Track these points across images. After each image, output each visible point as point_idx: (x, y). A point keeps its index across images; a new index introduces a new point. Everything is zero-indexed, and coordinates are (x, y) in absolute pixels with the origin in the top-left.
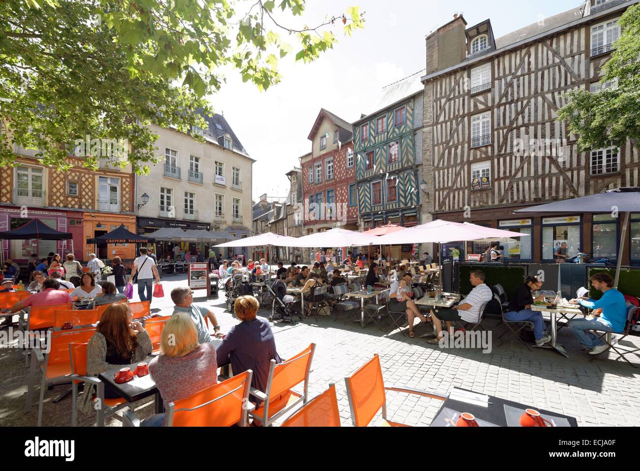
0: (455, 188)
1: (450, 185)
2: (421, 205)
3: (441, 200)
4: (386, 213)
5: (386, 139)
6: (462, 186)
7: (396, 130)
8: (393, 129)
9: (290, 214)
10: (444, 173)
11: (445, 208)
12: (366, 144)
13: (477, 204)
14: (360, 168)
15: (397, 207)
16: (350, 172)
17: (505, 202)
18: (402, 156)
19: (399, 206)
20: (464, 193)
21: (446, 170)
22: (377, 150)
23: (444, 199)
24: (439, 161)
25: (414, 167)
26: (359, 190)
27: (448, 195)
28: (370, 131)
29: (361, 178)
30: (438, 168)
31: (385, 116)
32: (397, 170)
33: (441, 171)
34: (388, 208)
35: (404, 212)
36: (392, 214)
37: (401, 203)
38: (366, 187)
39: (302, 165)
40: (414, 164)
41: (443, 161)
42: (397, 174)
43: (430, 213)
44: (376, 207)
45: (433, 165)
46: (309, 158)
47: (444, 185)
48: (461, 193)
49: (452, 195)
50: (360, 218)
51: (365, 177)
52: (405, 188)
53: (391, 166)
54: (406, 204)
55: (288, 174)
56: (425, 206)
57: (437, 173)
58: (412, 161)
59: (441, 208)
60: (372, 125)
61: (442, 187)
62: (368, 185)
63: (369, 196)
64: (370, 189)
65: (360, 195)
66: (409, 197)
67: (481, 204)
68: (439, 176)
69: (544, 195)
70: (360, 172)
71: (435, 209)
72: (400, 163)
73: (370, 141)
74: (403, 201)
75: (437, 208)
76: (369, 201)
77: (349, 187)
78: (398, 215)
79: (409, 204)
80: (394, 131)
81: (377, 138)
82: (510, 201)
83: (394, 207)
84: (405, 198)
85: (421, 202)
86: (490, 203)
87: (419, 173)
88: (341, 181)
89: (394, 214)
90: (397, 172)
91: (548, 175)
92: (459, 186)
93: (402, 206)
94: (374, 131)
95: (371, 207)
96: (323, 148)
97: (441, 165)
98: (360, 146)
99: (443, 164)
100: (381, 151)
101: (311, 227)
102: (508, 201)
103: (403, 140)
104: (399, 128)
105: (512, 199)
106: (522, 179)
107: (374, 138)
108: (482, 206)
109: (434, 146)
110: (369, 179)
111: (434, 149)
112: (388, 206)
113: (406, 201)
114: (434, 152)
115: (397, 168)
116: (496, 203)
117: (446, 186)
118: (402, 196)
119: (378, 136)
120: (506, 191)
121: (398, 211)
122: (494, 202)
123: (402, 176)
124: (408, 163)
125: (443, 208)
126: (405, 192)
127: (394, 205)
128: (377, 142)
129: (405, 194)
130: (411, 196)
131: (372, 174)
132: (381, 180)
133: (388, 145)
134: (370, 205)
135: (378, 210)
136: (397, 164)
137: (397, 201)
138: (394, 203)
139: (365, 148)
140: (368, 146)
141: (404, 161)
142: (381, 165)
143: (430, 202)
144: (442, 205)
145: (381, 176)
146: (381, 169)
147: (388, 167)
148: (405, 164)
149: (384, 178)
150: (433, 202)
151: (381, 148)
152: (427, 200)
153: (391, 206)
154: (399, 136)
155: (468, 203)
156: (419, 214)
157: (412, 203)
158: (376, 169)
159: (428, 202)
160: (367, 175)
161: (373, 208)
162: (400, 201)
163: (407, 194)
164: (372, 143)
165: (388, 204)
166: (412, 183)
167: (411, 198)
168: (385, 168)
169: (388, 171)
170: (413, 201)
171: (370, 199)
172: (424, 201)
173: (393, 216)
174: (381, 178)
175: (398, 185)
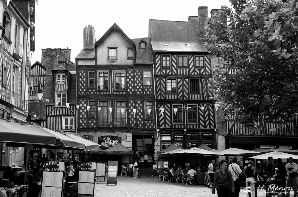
3: (230, 128)
5: (187, 74)
7: (197, 70)
8: (194, 69)
12: (168, 71)
13: (250, 134)
14: (161, 90)
15: (197, 128)
19: (199, 127)
22: (179, 80)
23: (232, 127)
25: (213, 101)
26: (158, 107)
27: (234, 125)
28: (172, 62)
29: (162, 98)
31: (186, 56)
32: (199, 100)
35: (203, 133)
36: (192, 132)
37: (201, 125)
38: (166, 107)
42: (198, 103)
43: (223, 135)
44: (177, 125)
48: (241, 125)
49: (236, 126)
51: (167, 99)
52: (204, 115)
54: (205, 127)
56: (220, 130)
60: (173, 58)
62: (168, 105)
63: (169, 115)
64: (171, 109)
66: (208, 122)
69: (279, 132)
70: (161, 93)
71: (226, 134)
72: (201, 96)
73: (172, 71)
74: (203, 124)
75: (227, 133)
76: (169, 119)
77: (145, 102)
79: (208, 127)
80: (194, 71)
81: (179, 70)
83: (195, 127)
84: (205, 122)
85: (217, 127)
86: (256, 134)
88: (135, 96)
89: (194, 133)
90: (198, 101)
93: (202, 127)
94: (176, 64)
95: (172, 125)
98: (160, 71)
100: (183, 82)
102: (264, 134)
103: (203, 80)
104: (200, 70)
105: (266, 133)
107: (176, 70)
108: (252, 135)
110: (171, 101)
112: (188, 126)
113: (205, 124)
118: (202, 120)
120: (263, 128)
121: (198, 131)
122: (258, 133)
124: (208, 98)
125: (231, 134)
126: (204, 118)
127: (195, 126)
128: (179, 73)
129: (205, 119)
130: (210, 121)
131: (174, 98)
132: (183, 105)
133: (189, 79)
134: (171, 122)
135: (178, 127)
136: (199, 96)
137: (198, 123)
138: (194, 124)
139: (166, 75)
140: (170, 73)
141: (205, 95)
142: (183, 93)
143: (223, 128)
144: (230, 131)
145: (183, 101)
146: (183, 96)
147: (190, 96)
148: (205, 97)
149: (185, 103)
150: (225, 128)
151: (183, 79)
152: (221, 126)
153: (191, 126)
154: (200, 75)
155: (245, 132)
156: (216, 135)
157: (210, 127)
158: (178, 95)
159: (222, 128)
160: (169, 98)
161: (173, 126)
162: (199, 123)
163: (206, 119)
164: (174, 73)
165: (188, 124)
166: (210, 112)
167: (210, 123)
168: (187, 96)
169: (190, 99)
170: (211, 126)
171: (171, 117)
172: (219, 127)
173: (192, 134)
174: (183, 103)
175: (199, 111)
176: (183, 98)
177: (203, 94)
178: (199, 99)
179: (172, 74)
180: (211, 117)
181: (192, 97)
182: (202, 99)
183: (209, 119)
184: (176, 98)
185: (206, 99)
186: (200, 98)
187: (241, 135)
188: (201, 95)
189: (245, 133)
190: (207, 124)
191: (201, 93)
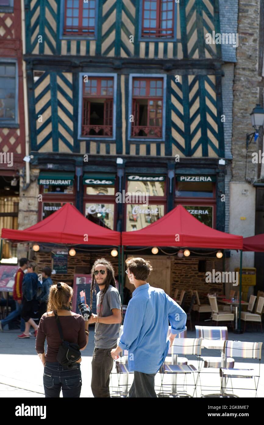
2: (230, 161)
15: (163, 154)
18: (184, 28)
19: (169, 151)
25: (215, 64)
29: (48, 52)
32: (170, 61)
34: (133, 154)
35: (179, 171)
36: (144, 170)
37: (174, 147)
38: (60, 81)
40: (217, 59)
42: (167, 70)
43: (249, 182)
44: (93, 145)
50: (33, 168)
51: (63, 53)
52: (187, 110)
53: (152, 46)
54: (188, 151)
56: (239, 162)
58: (215, 50)
62: (69, 76)
63: (70, 108)
64: (74, 90)
65: (35, 100)
66: (199, 135)
70: (44, 34)
71: (258, 177)
72: (180, 46)
74: (182, 142)
76: (70, 124)
78: (161, 175)
79: (198, 154)
83: (153, 153)
84: (188, 135)
85: (228, 152)
87: (227, 81)
89: (151, 171)
90: (168, 65)
93: (177, 154)
95: (77, 143)
110: (75, 62)
111: (262, 37)
112: (133, 148)
113: (188, 143)
114: (262, 44)
118: (179, 130)
121: (163, 165)
124: (202, 53)
126: (188, 121)
127: (153, 147)
129: (188, 126)
130: (204, 134)
131: (88, 51)
132: (115, 75)
134: (74, 135)
135: (98, 152)
136: (170, 45)
137: (164, 139)
138: (153, 142)
141: (191, 44)
142: (118, 34)
143: (250, 156)
145: (117, 63)
146: (118, 44)
147: (142, 45)
148: (193, 51)
149: (125, 71)
152: (244, 150)
153: (143, 148)
156: (224, 180)
157: (205, 152)
158: (100, 40)
159: (247, 156)
160: (69, 49)
161: (83, 146)
162: (170, 140)
163: (193, 126)
165: (132, 142)
166: (208, 103)
167: (204, 140)
168: (131, 47)
169: (142, 55)
170: (210, 149)
171: (74, 117)
172: (236, 152)
173: (143, 176)
174: (116, 69)
175: (169, 99)
176: (118, 53)
177: (185, 39)
178: (170, 55)
180: (209, 119)
181: (147, 48)
182: (180, 56)
183: (204, 125)
184: (92, 52)
185: (196, 56)
186: (175, 53)
188: (178, 41)
190: (194, 143)
191: (179, 36)
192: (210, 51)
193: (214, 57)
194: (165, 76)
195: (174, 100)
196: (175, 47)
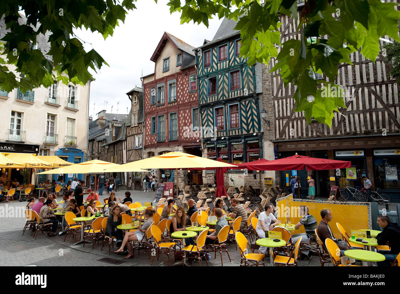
0: (293, 117)
1: (289, 114)
2: (263, 133)
3: (281, 128)
4: (229, 139)
5: (227, 67)
6: (300, 116)
7: (237, 59)
8: (235, 58)
9: (130, 136)
10: (282, 102)
11: (285, 136)
12: (209, 69)
13: (315, 134)
14: (203, 93)
15: (240, 134)
16: (193, 96)
17: (339, 133)
18: (243, 84)
19: (242, 132)
20: (302, 122)
21: (284, 100)
22: (220, 76)
23: (284, 128)
24: (278, 91)
25: (254, 95)
26: (202, 114)
27: (287, 124)
28: (212, 57)
29: (204, 103)
30: (276, 98)
31: (226, 45)
32: (239, 97)
33: (280, 101)
34: (231, 134)
35: (246, 139)
36: (235, 140)
37: (243, 130)
38: (209, 112)
39: (144, 85)
40: (255, 93)
41: (282, 92)
42: (239, 101)
43: (271, 141)
44: (219, 133)
45: (273, 95)
46: (152, 79)
47: (283, 114)
48: (299, 122)
49: (291, 124)
50: (204, 143)
51: (208, 102)
52: (247, 115)
53: (233, 93)
54: (248, 131)
55: (128, 94)
56: (266, 133)
57: (276, 102)
58: (253, 90)
59: (282, 137)
60: (214, 52)
61: (281, 116)
62: (211, 110)
63: (212, 120)
64: (213, 114)
65: (203, 120)
66: (251, 124)
67: (318, 134)
68: (279, 105)
69: (372, 128)
70: (203, 97)
71: (276, 137)
72: (242, 91)
73: (212, 67)
74: (245, 127)
75: (278, 136)
76: (212, 126)
77: (192, 110)
78: (241, 141)
79: (251, 132)
80: (235, 60)
81: (219, 65)
82: (343, 132)
83: (237, 133)
84: (247, 125)
85: (262, 131)
86: (326, 134)
87: (260, 101)
88: (184, 104)
89: (237, 140)
90: (239, 99)
91: (374, 109)
92: (297, 116)
93: (245, 132)
94: (216, 58)
96: (166, 70)
97: (280, 95)
98: (203, 71)
99: (282, 94)
100: (223, 78)
101: (152, 150)
102: (341, 132)
103: (244, 69)
104: (240, 57)
105: (345, 130)
106: (352, 112)
107: (217, 64)
108: (319, 136)
109: (272, 77)
110: (212, 104)
111: (272, 80)
112: (231, 132)
113: (248, 128)
114: (272, 83)
115: (239, 95)
116: (332, 133)
117: (285, 115)
118: (244, 123)
119: (220, 63)
120: (339, 123)
121: (240, 138)
122: (329, 133)
123: (243, 103)
124: (249, 92)
125: (284, 137)
126: (247, 119)
127: (237, 131)
128: (219, 69)
129: (247, 121)
130: (253, 123)
131: (215, 100)
132: (224, 106)
133: (229, 72)
135: (221, 136)
137: (240, 127)
138: (237, 129)
139: (208, 74)
140: (211, 71)
142: (223, 92)
143: (271, 130)
144: (282, 133)
145: (224, 102)
146: (223, 95)
147: (230, 93)
149: (227, 104)
150: (274, 130)
151: (223, 75)
152: (268, 128)
153: (234, 132)
154: (240, 64)
155: (306, 132)
156: (262, 141)
157: (254, 131)
158: (218, 95)
159: (269, 130)
160: (210, 100)
162: (242, 128)
163: (249, 121)
164: (215, 69)
165: (230, 130)
166: (254, 111)
167: (253, 126)
168: (227, 95)
169: (230, 97)
170: (255, 128)
171: (213, 124)
172: (265, 129)
173: (236, 143)
174: (224, 104)
175: (241, 111)
176: (223, 98)
177: (243, 88)
179: (213, 71)
180: (255, 117)
181: (232, 94)
182: (242, 95)
183: (253, 120)
187: (300, 138)
188: (241, 89)
189: (307, 135)
190: (250, 127)
191: (241, 87)
192: (252, 91)
193: (253, 92)
194: (238, 103)
195: (242, 112)
196: (240, 92)
